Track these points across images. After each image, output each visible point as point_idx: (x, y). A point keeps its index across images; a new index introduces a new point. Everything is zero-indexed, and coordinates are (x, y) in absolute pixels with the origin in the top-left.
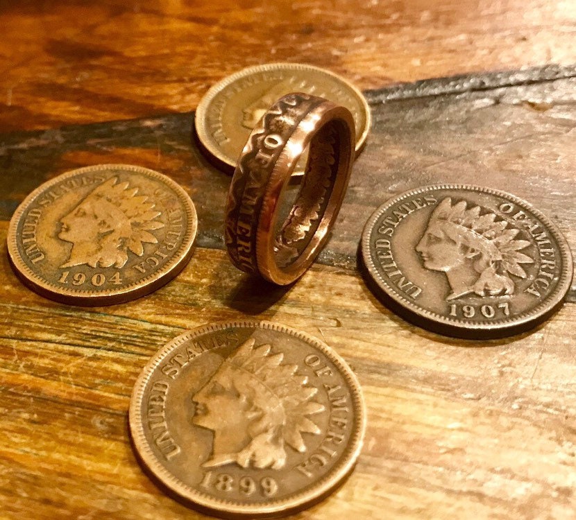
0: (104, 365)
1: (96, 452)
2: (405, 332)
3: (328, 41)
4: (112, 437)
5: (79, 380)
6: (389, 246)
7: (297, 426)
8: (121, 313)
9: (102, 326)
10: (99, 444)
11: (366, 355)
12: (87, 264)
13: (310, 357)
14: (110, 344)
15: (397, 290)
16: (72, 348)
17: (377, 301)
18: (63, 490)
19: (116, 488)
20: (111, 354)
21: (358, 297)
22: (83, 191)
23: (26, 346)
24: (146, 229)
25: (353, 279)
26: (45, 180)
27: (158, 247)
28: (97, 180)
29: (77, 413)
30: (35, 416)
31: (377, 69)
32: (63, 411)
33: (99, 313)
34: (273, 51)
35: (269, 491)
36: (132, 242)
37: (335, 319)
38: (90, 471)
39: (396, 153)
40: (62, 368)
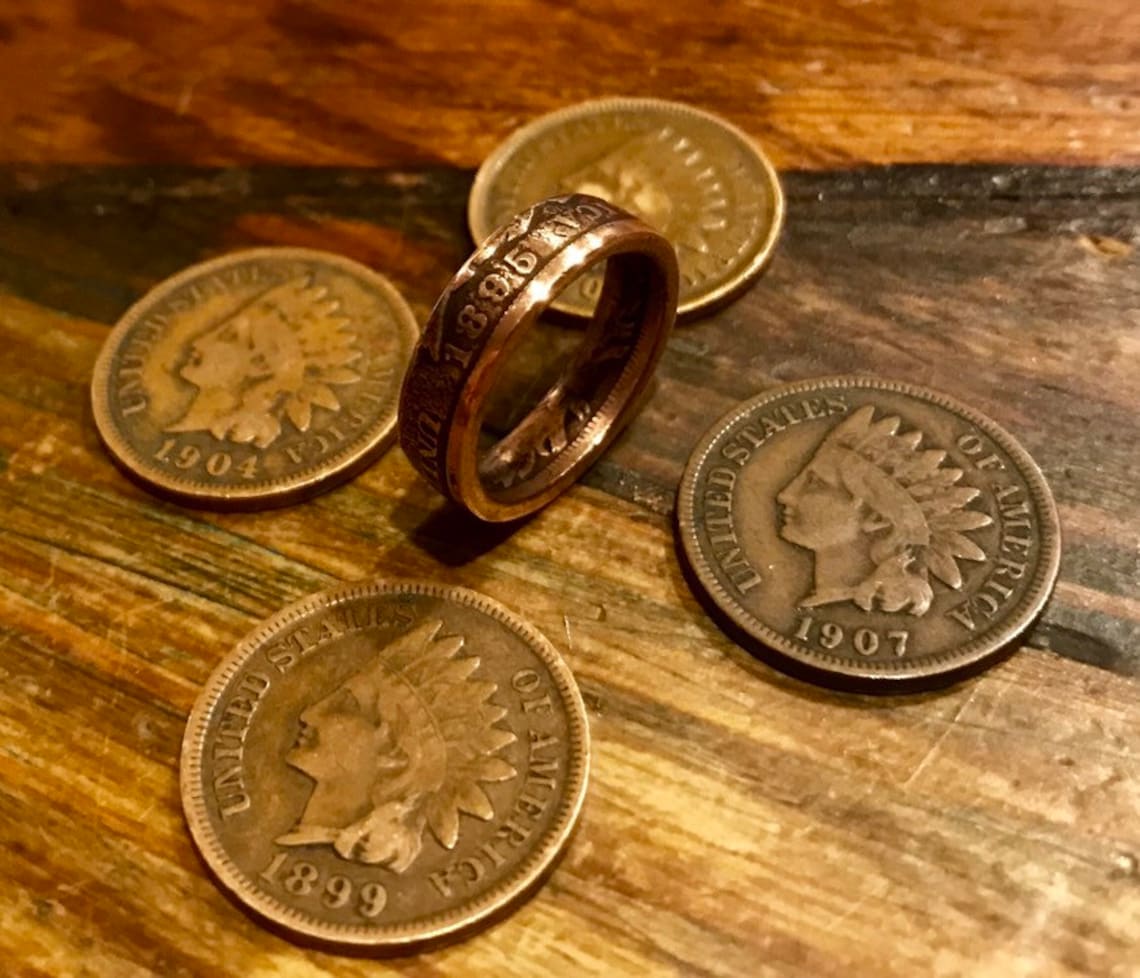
0: (187, 623)
1: (122, 778)
3: (759, 63)
4: (158, 756)
5: (137, 642)
6: (731, 484)
7: (458, 798)
8: (244, 530)
9: (204, 549)
10: (132, 765)
11: (630, 684)
12: (209, 433)
14: (209, 586)
15: (718, 571)
16: (144, 582)
17: (685, 584)
18: (49, 832)
19: (134, 848)
20: (203, 605)
21: (654, 570)
22: (244, 293)
23: (74, 564)
24: (326, 380)
25: (657, 533)
26: (195, 259)
27: (336, 418)
28: (274, 275)
29: (115, 701)
30: (48, 693)
32: (94, 693)
33: (206, 523)
34: (653, 72)
35: (370, 907)
36: (296, 403)
37: (600, 606)
38: (103, 809)
40: (116, 614)
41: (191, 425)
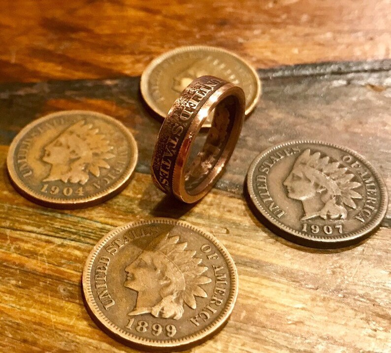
0: (69, 251)
1: (60, 310)
2: (272, 240)
3: (236, 31)
4: (71, 300)
5: (51, 260)
6: (265, 180)
7: (193, 291)
8: (81, 215)
9: (68, 224)
10: (62, 305)
11: (244, 254)
12: (61, 180)
13: (204, 246)
14: (73, 237)
15: (269, 211)
16: (47, 238)
17: (255, 218)
18: (36, 334)
19: (72, 335)
20: (73, 243)
21: (242, 214)
22: (61, 128)
23: (17, 234)
24: (102, 157)
25: (240, 201)
26: (35, 118)
27: (110, 171)
28: (71, 121)
29: (48, 282)
30: (20, 283)
31: (268, 54)
32: (39, 280)
33: (66, 214)
34: (198, 36)
36: (92, 167)
37: (226, 228)
38: (54, 322)
39: (276, 115)
40: (40, 250)
41: (52, 178)
